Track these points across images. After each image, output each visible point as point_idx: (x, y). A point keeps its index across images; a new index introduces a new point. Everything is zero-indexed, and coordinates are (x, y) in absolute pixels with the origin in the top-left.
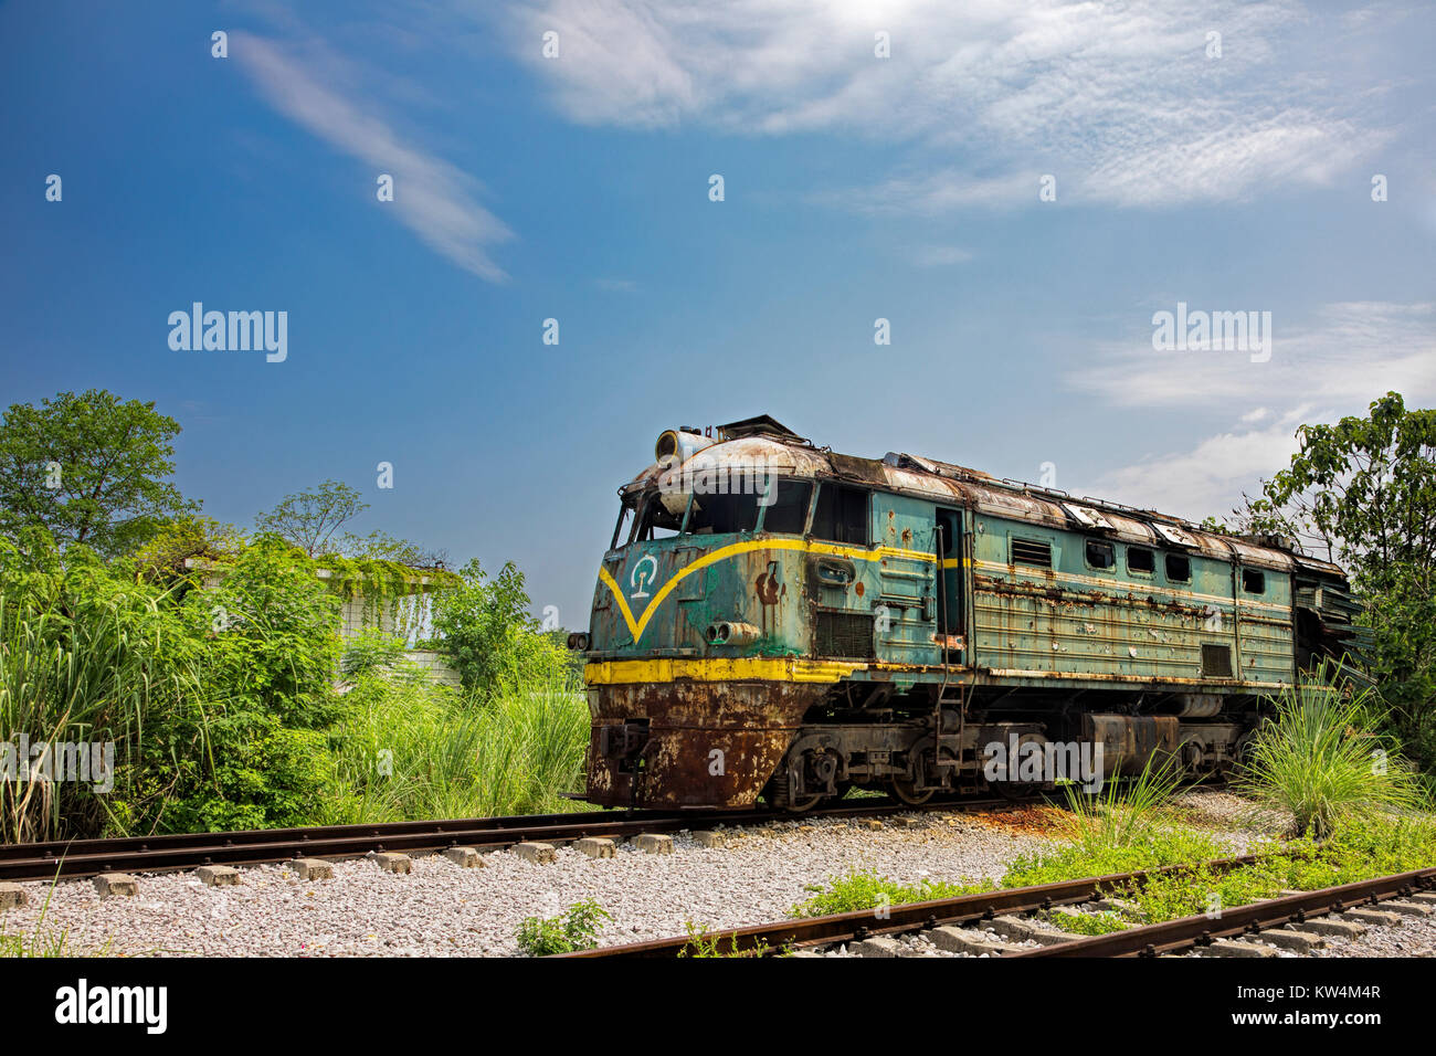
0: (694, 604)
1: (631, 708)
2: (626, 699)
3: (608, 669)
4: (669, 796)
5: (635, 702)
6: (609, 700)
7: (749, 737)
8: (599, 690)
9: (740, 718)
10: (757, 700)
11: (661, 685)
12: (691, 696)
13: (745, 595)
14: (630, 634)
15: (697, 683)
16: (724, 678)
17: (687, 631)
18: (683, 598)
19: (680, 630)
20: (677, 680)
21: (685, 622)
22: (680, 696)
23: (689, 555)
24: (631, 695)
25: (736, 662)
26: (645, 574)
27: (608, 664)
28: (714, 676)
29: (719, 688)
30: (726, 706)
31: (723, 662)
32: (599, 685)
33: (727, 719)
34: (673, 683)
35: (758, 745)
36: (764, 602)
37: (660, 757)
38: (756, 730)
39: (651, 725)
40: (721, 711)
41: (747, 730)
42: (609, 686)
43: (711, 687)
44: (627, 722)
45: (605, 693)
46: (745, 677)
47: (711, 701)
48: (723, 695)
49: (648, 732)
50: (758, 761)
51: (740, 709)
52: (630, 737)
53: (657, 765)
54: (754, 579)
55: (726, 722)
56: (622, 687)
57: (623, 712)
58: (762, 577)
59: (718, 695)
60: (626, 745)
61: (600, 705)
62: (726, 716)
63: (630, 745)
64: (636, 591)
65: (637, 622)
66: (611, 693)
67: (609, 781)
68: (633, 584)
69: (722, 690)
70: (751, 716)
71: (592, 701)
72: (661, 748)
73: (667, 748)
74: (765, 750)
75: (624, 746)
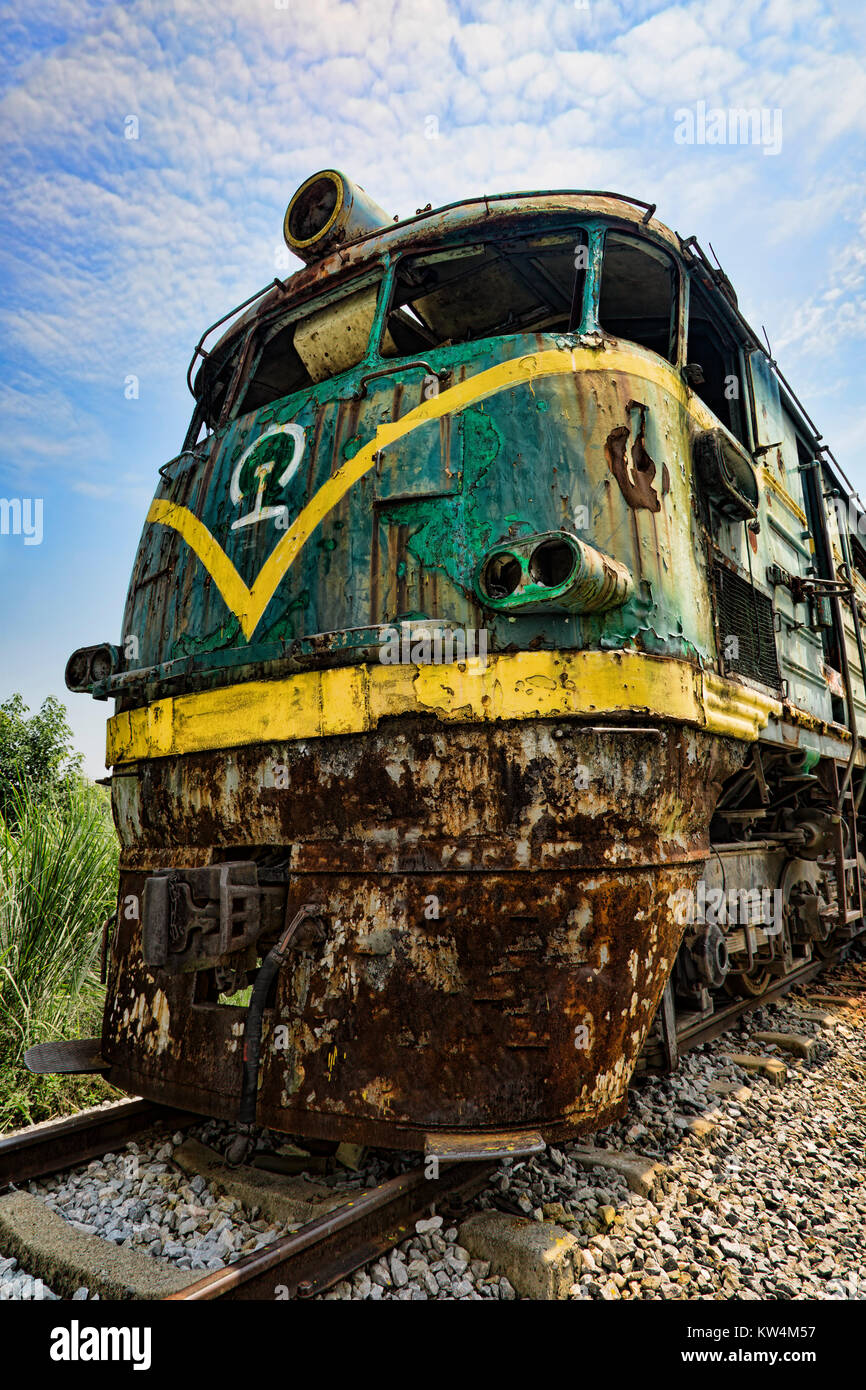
0: (425, 508)
1: (232, 816)
2: (216, 793)
3: (167, 716)
4: (369, 1094)
5: (244, 800)
6: (167, 798)
7: (619, 894)
8: (140, 775)
9: (589, 831)
10: (638, 777)
11: (328, 743)
12: (431, 773)
13: (583, 475)
14: (230, 619)
15: (451, 728)
16: (545, 710)
17: (412, 581)
18: (395, 494)
19: (386, 582)
20: (386, 725)
21: (401, 559)
22: (395, 772)
23: (399, 393)
24: (231, 780)
25: (577, 660)
26: (269, 467)
27: (166, 704)
28: (510, 705)
29: (527, 741)
30: (552, 797)
31: (539, 662)
32: (142, 762)
33: (553, 839)
34: (369, 735)
35: (640, 916)
36: (632, 503)
37: (328, 960)
38: (634, 870)
39: (294, 863)
40: (535, 814)
41: (611, 871)
42: (170, 760)
43: (499, 739)
44: (222, 856)
45: (157, 780)
46: (604, 707)
47: (502, 783)
48: (541, 764)
49: (286, 885)
50: (641, 965)
51: (593, 807)
52: (238, 904)
53: (318, 985)
54: (601, 440)
55: (549, 849)
56: (206, 762)
57: (208, 827)
58: (618, 437)
59: (524, 762)
60: (226, 930)
61: (144, 815)
62: (549, 830)
63: (237, 928)
64: (248, 505)
65: (250, 586)
66: (173, 777)
67: (164, 1025)
68: (236, 495)
69: (533, 747)
70: (622, 825)
71: (123, 806)
72: (331, 934)
73: (352, 934)
74: (654, 931)
75: (216, 929)
